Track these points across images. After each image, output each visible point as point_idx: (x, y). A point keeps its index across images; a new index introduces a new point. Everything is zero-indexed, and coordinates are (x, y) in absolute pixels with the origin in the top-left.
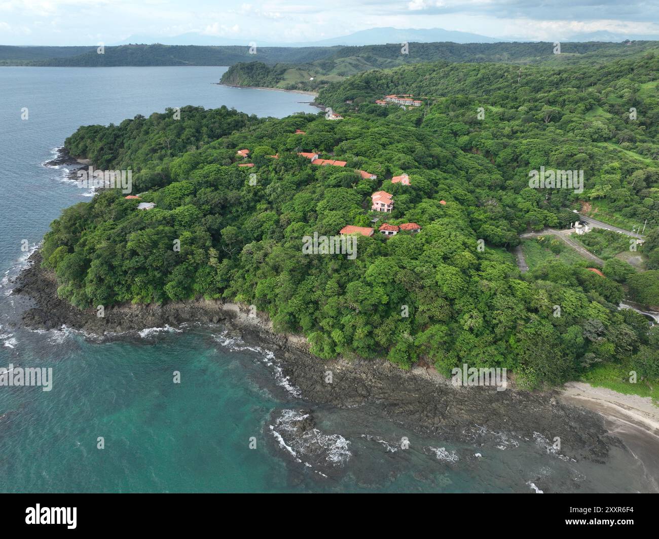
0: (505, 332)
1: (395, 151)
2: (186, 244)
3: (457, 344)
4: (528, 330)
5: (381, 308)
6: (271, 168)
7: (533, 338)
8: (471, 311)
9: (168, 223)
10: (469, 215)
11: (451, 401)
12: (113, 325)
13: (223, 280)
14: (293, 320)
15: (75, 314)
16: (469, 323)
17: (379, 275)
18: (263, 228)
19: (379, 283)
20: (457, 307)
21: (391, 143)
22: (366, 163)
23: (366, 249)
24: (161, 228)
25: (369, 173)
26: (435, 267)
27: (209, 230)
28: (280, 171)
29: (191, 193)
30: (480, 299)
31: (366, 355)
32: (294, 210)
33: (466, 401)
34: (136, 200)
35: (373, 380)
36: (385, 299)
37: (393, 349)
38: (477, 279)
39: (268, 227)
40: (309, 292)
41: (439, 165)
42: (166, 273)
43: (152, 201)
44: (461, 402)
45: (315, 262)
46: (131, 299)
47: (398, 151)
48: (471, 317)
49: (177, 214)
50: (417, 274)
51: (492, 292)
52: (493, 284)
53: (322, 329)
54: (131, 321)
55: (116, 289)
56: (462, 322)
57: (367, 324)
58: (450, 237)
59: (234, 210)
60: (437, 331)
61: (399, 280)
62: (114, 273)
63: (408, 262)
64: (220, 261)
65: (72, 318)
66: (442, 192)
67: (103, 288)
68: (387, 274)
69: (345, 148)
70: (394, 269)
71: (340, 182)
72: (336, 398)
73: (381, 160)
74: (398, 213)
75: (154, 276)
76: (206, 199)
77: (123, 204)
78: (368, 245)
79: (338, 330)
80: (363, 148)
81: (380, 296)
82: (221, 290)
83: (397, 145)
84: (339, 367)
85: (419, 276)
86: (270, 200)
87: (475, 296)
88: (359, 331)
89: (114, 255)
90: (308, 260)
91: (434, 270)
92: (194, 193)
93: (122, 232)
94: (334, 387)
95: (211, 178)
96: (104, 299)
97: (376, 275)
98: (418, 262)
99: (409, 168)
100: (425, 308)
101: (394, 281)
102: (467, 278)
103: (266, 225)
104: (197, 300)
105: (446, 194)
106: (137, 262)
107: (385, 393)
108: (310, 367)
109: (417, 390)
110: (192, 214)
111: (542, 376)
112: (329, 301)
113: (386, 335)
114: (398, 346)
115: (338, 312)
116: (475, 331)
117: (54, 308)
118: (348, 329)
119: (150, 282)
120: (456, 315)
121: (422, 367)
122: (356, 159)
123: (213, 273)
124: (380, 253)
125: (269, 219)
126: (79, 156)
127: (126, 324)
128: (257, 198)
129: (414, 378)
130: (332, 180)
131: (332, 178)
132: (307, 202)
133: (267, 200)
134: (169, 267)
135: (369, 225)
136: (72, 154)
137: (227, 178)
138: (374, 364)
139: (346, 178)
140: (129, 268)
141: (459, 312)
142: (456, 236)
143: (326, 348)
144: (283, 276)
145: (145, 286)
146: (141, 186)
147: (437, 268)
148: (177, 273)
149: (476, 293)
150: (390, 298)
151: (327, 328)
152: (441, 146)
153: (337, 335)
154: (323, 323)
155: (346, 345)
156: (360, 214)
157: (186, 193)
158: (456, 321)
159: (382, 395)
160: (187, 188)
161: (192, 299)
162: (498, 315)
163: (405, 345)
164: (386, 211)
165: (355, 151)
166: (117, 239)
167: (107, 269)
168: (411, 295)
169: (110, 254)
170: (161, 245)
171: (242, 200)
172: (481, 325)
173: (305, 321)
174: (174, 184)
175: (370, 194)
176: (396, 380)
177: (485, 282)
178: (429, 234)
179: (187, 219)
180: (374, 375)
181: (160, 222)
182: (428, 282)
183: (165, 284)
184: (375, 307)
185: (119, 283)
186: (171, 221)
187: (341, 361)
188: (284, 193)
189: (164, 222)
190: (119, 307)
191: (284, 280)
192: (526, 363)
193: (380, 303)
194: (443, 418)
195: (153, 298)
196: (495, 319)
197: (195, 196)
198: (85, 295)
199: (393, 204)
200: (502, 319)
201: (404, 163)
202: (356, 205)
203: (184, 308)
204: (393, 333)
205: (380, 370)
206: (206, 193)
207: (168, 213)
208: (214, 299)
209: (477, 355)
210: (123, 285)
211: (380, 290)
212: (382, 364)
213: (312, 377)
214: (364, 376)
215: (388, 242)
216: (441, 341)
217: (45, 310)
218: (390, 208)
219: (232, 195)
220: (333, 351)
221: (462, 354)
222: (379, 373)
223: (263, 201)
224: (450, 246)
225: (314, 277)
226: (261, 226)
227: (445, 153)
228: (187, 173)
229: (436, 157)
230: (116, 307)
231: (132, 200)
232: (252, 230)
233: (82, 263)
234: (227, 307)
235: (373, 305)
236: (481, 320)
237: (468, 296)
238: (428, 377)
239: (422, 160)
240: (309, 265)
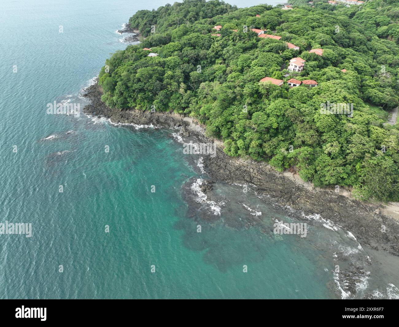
0: (354, 160)
1: (320, 32)
2: (168, 78)
3: (317, 161)
4: (371, 161)
5: (271, 131)
6: (230, 38)
7: (373, 167)
8: (332, 142)
9: (162, 65)
10: (362, 81)
11: (302, 195)
12: (124, 119)
13: (185, 102)
14: (218, 131)
15: (108, 111)
16: (328, 149)
17: (275, 109)
18: (215, 74)
19: (274, 115)
20: (324, 138)
21: (319, 27)
22: (295, 38)
23: (273, 92)
24: (156, 67)
25: (294, 45)
26: (316, 109)
27: (184, 72)
28: (236, 40)
29: (179, 50)
30: (343, 135)
31: (256, 158)
32: (237, 65)
33: (313, 198)
34: (148, 51)
35: (256, 174)
36: (275, 126)
37: (273, 158)
38: (345, 121)
39: (218, 74)
40: (230, 115)
41: (353, 45)
42: (155, 94)
43: (157, 52)
44: (309, 198)
45: (238, 97)
46: (136, 106)
47: (323, 32)
48: (332, 146)
49: (167, 61)
50: (302, 113)
51: (353, 131)
52: (355, 126)
53: (233, 138)
54: (134, 119)
55: (128, 100)
56: (324, 147)
57: (259, 139)
58: (335, 92)
59: (202, 62)
60: (305, 151)
61: (287, 115)
62: (128, 91)
63: (298, 104)
64: (186, 91)
65: (106, 112)
66: (346, 63)
67: (122, 98)
68: (281, 109)
69: (284, 28)
70: (286, 107)
71: (272, 49)
72: (230, 179)
73: (307, 37)
74: (305, 73)
75: (149, 95)
76: (186, 54)
77: (140, 53)
78: (275, 90)
79: (241, 140)
80: (297, 29)
81: (272, 123)
82: (184, 109)
83: (323, 28)
84: (238, 163)
85: (302, 114)
86: (225, 58)
87: (340, 133)
88: (253, 142)
89: (129, 80)
90: (234, 95)
91: (314, 111)
92: (181, 50)
93: (135, 67)
94: (231, 173)
95: (192, 41)
96: (121, 104)
97: (273, 109)
98: (305, 105)
99: (326, 44)
100: (301, 134)
101: (284, 115)
102: (338, 120)
103: (217, 73)
104: (171, 113)
105: (349, 65)
106: (140, 85)
107: (261, 182)
108: (221, 159)
109: (283, 185)
110: (176, 62)
111: (372, 193)
112: (240, 121)
113: (270, 148)
114: (277, 157)
115: (244, 130)
116: (332, 156)
117: (99, 106)
118: (248, 140)
119: (146, 98)
120: (322, 143)
121: (291, 172)
122: (288, 35)
123: (181, 98)
124: (282, 97)
125: (220, 69)
126: (134, 28)
127: (131, 120)
128: (217, 56)
129: (283, 178)
130: (267, 48)
131: (267, 46)
132: (246, 60)
133: (223, 58)
134: (157, 91)
135: (281, 78)
136: (132, 27)
137: (202, 42)
138: (261, 165)
139: (276, 47)
140: (136, 89)
141: (325, 141)
142: (340, 92)
143: (233, 149)
144: (216, 104)
145: (143, 99)
146: (153, 44)
147: (317, 111)
148: (161, 95)
149: (340, 130)
150: (279, 126)
151: (235, 138)
152: (360, 32)
153: (240, 143)
154: (234, 135)
155: (244, 150)
156: (277, 70)
157: (176, 49)
158: (321, 147)
159: (259, 183)
160: (178, 46)
161: (168, 112)
162: (351, 147)
163: (281, 156)
164: (297, 71)
165: (290, 30)
166: (132, 71)
167: (125, 87)
168: (294, 126)
169: (127, 79)
170: (153, 78)
171: (207, 56)
172: (337, 151)
173: (224, 133)
174: (172, 43)
175: (290, 59)
176: (271, 177)
177: (350, 124)
178: (321, 88)
179: (172, 64)
180: (258, 171)
181: (157, 65)
182: (308, 118)
183: (154, 101)
184: (268, 129)
185: (130, 96)
186: (163, 65)
187: (240, 159)
188: (234, 54)
189: (159, 64)
190: (129, 110)
191: (216, 105)
192: (364, 182)
193: (271, 127)
194: (292, 203)
195: (147, 108)
196: (349, 149)
197: (181, 52)
198: (113, 100)
199: (303, 67)
200: (353, 151)
201: (323, 41)
202: (276, 64)
203: (163, 116)
204: (275, 148)
205: (264, 169)
206: (188, 50)
207: (162, 60)
208: (179, 113)
209: (329, 171)
210: (132, 98)
211: (273, 119)
212: (266, 166)
213: (220, 165)
214: (252, 170)
215: (290, 90)
216: (305, 157)
217: (95, 106)
218: (300, 69)
219: (202, 52)
220: (236, 152)
221: (318, 168)
222: (262, 171)
223: (221, 58)
224: (333, 98)
225: (235, 106)
226: (214, 73)
227: (362, 36)
228: (180, 37)
229: (353, 40)
230: (128, 110)
231: (146, 51)
232: (208, 75)
233: (113, 83)
234: (186, 119)
235: (266, 128)
236: (337, 149)
237: (334, 132)
238: (293, 179)
239: (340, 40)
240: (234, 99)
